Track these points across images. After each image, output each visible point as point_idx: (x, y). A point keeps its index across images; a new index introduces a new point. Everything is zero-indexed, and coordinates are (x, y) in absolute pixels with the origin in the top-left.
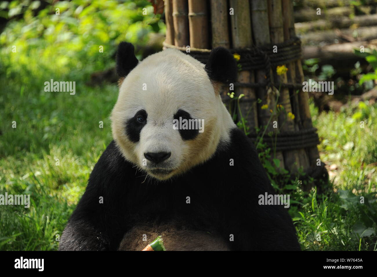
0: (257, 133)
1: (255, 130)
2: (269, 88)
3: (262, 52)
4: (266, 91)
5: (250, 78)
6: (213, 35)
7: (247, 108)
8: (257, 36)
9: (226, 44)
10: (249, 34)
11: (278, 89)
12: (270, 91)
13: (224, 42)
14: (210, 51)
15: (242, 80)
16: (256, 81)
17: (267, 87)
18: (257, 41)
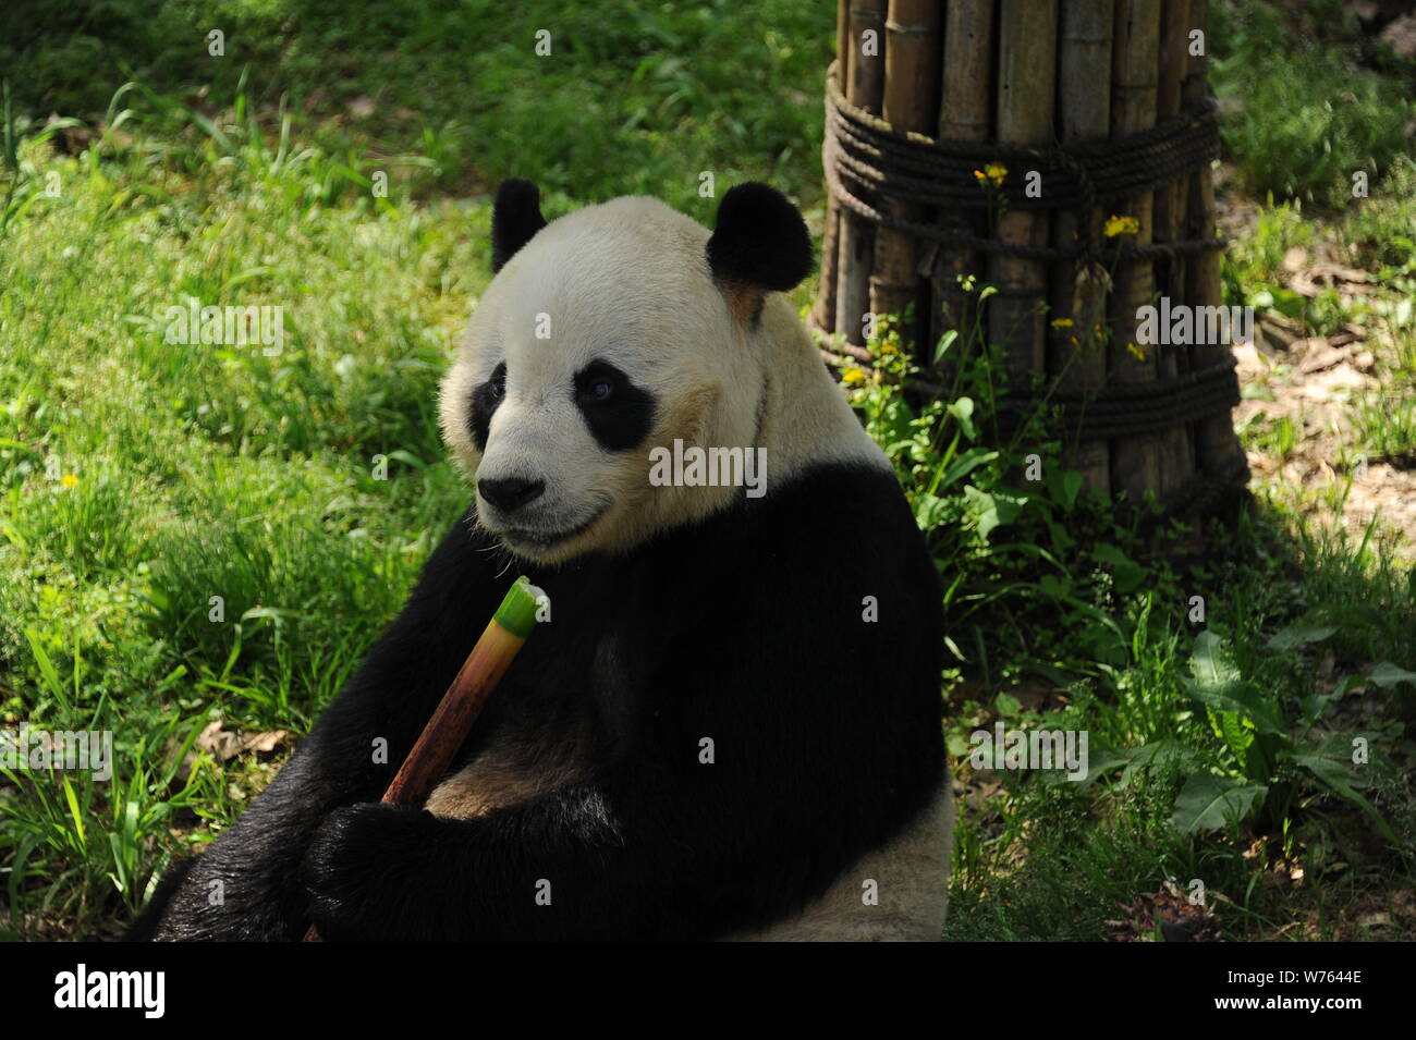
0: (1033, 388)
1: (1030, 378)
2: (1082, 268)
3: (1074, 165)
4: (1075, 274)
5: (1034, 230)
6: (945, 98)
7: (1014, 315)
8: (1068, 112)
9: (976, 128)
10: (1043, 108)
11: (1109, 271)
12: (1082, 277)
13: (971, 120)
14: (930, 141)
15: (1009, 235)
16: (1052, 241)
17: (1078, 263)
18: (1067, 127)
